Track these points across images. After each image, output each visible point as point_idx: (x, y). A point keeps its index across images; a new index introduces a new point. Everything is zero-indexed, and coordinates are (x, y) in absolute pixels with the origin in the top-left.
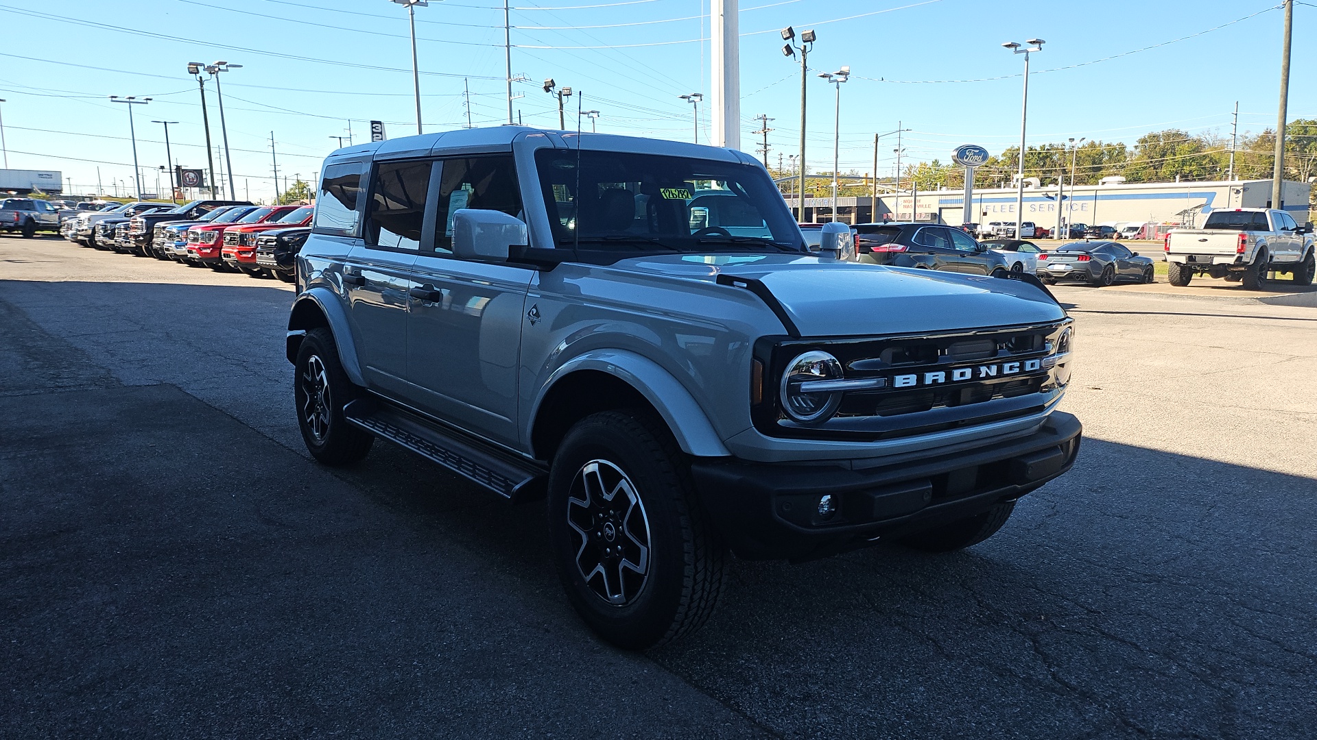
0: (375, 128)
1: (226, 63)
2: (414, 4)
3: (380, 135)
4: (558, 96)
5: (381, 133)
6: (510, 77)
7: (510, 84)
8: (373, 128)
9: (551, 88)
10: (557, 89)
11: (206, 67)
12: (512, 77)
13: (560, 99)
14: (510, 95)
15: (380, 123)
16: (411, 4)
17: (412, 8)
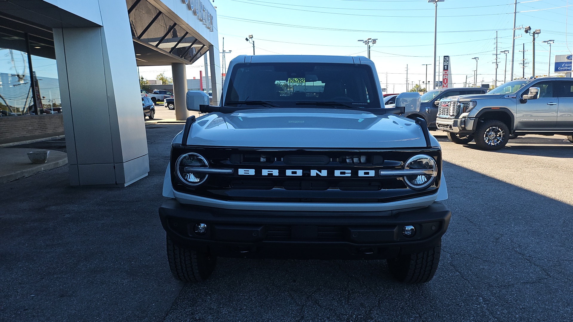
0: (445, 59)
1: (371, 39)
2: (437, 1)
3: (447, 62)
4: (532, 35)
5: (448, 61)
6: (515, 28)
7: (514, 31)
8: (444, 59)
9: (529, 31)
10: (532, 31)
11: (364, 41)
12: (516, 28)
13: (534, 36)
14: (514, 36)
15: (448, 56)
16: (436, 2)
17: (436, 3)
